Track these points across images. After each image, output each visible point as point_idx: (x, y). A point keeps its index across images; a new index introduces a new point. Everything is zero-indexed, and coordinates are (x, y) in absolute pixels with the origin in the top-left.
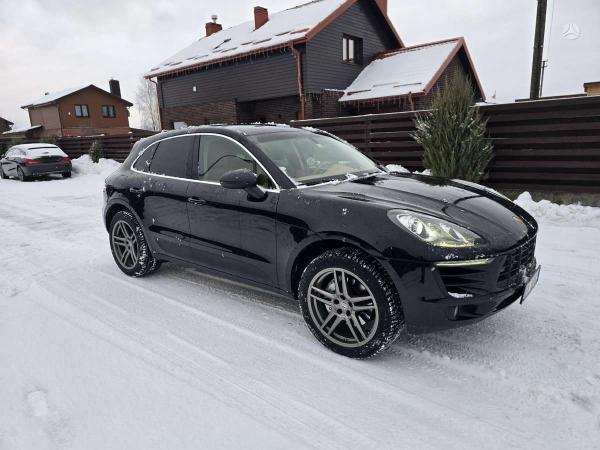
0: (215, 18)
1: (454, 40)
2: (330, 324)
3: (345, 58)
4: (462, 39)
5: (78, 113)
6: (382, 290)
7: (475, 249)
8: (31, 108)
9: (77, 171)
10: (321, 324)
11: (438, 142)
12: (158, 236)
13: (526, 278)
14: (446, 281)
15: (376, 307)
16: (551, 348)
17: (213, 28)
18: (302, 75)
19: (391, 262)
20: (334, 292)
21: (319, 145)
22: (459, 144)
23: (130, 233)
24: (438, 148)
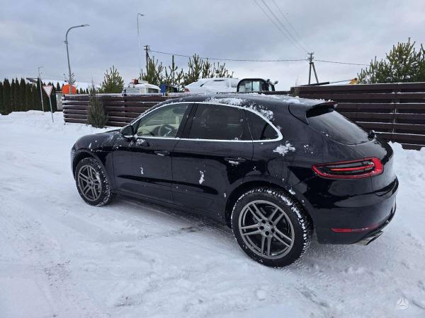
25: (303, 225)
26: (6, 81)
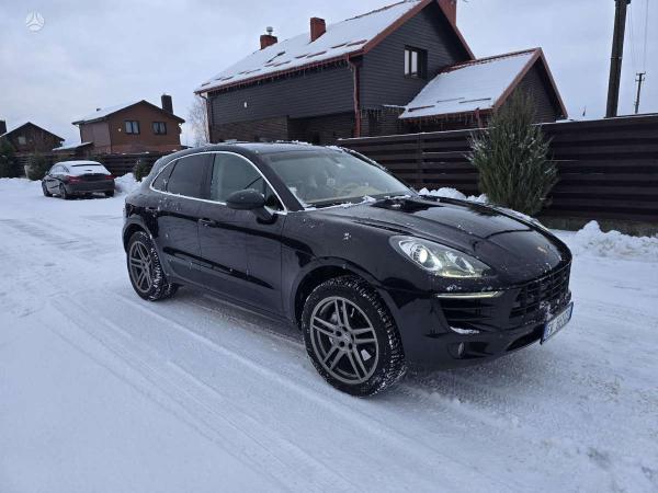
0: (270, 30)
1: (530, 51)
2: (332, 357)
3: (407, 71)
4: (540, 50)
5: (129, 130)
6: (381, 321)
7: (482, 281)
8: (82, 124)
9: (119, 190)
10: (323, 357)
11: (493, 164)
12: (171, 258)
13: (550, 316)
14: (448, 314)
15: (375, 340)
16: (581, 397)
17: (268, 40)
18: (358, 90)
19: (390, 293)
20: (336, 324)
21: (339, 165)
22: (518, 166)
23: (146, 255)
24: (493, 170)
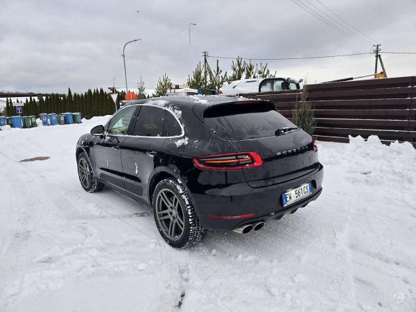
25: (189, 210)
26: (90, 91)
